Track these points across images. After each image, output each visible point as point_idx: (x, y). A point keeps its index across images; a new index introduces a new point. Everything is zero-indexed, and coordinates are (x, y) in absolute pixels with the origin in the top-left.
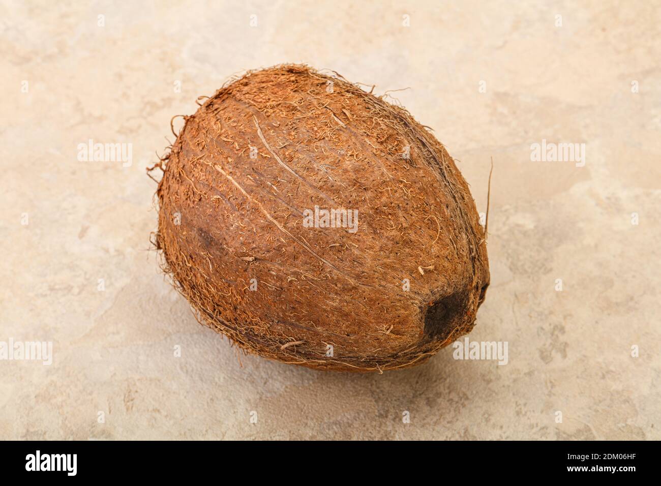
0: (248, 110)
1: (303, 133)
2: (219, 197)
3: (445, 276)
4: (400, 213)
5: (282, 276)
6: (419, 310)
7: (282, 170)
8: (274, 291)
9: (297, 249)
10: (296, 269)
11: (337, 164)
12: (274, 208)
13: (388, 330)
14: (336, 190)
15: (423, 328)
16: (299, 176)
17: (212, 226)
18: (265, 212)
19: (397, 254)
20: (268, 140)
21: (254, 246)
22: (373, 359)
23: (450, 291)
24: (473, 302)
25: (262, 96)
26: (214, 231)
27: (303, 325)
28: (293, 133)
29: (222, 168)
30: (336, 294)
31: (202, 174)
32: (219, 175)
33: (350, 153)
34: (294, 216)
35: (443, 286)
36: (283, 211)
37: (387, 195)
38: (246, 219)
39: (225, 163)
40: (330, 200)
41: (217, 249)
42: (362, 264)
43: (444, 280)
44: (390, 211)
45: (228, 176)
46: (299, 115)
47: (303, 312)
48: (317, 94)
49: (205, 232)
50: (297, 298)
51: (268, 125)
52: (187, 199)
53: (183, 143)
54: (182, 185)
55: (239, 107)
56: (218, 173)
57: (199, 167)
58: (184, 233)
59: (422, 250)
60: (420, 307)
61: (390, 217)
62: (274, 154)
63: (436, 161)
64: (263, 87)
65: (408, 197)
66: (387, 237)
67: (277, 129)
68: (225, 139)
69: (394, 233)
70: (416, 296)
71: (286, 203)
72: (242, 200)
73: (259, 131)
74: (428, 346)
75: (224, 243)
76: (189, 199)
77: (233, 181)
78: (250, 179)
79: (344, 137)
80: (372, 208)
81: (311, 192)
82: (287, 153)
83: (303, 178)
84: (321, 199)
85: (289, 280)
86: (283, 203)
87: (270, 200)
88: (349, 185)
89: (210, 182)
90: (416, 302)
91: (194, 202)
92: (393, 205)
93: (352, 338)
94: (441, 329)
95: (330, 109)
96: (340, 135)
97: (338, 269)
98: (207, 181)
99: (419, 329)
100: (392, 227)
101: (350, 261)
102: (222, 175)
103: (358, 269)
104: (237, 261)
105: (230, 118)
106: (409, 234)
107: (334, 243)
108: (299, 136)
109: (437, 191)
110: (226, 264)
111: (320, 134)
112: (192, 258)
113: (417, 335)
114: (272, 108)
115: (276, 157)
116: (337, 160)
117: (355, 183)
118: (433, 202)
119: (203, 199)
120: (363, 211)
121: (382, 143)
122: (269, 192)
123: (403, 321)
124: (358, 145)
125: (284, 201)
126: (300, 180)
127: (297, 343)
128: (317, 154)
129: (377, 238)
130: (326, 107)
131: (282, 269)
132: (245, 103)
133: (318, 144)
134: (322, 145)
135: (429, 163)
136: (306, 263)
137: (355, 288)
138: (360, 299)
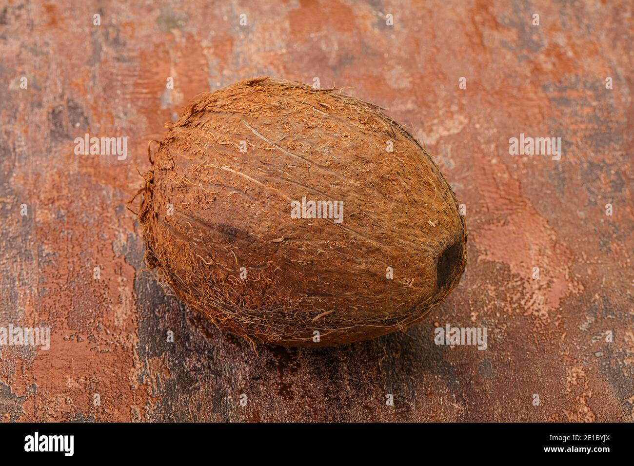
0: (233, 117)
1: (296, 125)
2: (234, 192)
3: (447, 229)
4: (401, 179)
5: (312, 250)
6: (433, 261)
7: (289, 158)
8: (305, 266)
9: (321, 223)
10: (323, 242)
11: (336, 145)
12: (292, 191)
13: (410, 283)
14: (343, 166)
15: (436, 277)
16: (306, 160)
17: (234, 219)
18: (284, 196)
19: (407, 213)
20: (266, 136)
21: (281, 227)
22: (393, 317)
23: (452, 241)
24: (465, 253)
25: (241, 104)
26: (237, 223)
27: (333, 293)
28: (287, 127)
29: (231, 168)
30: (362, 257)
31: (210, 177)
32: (228, 174)
33: (344, 134)
34: (311, 194)
35: (447, 238)
36: (301, 192)
37: (386, 164)
38: (267, 206)
39: (232, 163)
40: (340, 175)
41: (243, 239)
42: (380, 227)
43: (447, 232)
44: (393, 178)
45: (238, 173)
46: (284, 112)
47: (333, 281)
48: (289, 95)
49: (228, 226)
50: (327, 268)
51: (260, 125)
52: (199, 203)
53: (174, 159)
54: (187, 193)
55: (222, 117)
56: (227, 172)
57: (206, 172)
58: (200, 235)
59: (425, 208)
60: (434, 258)
61: (394, 182)
62: (277, 146)
63: (409, 135)
64: (236, 99)
65: (402, 164)
66: (396, 200)
67: (270, 126)
68: (224, 143)
69: (400, 195)
70: (429, 249)
71: (302, 185)
72: (259, 190)
73: (254, 131)
74: (437, 296)
75: (251, 231)
76: (201, 203)
77: (245, 176)
78: (262, 171)
79: (333, 123)
80: (378, 177)
81: (321, 171)
82: (288, 144)
83: (311, 161)
84: (332, 176)
85: (319, 252)
86: (299, 185)
87: (286, 185)
88: (353, 161)
89: (222, 181)
90: (430, 253)
91: (208, 203)
92: (393, 172)
93: (378, 297)
94: (445, 280)
95: (308, 104)
96: (328, 122)
97: (361, 234)
98: (218, 181)
99: (434, 279)
100: (398, 191)
101: (370, 226)
102: (231, 174)
103: (377, 232)
104: (266, 245)
105: (219, 127)
106: (412, 195)
107: (353, 211)
108: (293, 128)
109: (421, 158)
110: (254, 251)
111: (311, 124)
112: (212, 257)
113: (433, 285)
114: (257, 111)
115: (279, 148)
116: (335, 142)
117: (357, 157)
118: (421, 167)
119: (218, 198)
120: (371, 181)
121: (365, 124)
122: (283, 178)
123: (421, 273)
124: (348, 128)
125: (299, 184)
126: (309, 163)
127: (327, 313)
128: (316, 139)
129: (387, 202)
130: (304, 103)
131: (310, 243)
132: (227, 112)
133: (313, 131)
134: (317, 132)
135: (406, 137)
136: (332, 234)
137: (378, 249)
138: (384, 259)
